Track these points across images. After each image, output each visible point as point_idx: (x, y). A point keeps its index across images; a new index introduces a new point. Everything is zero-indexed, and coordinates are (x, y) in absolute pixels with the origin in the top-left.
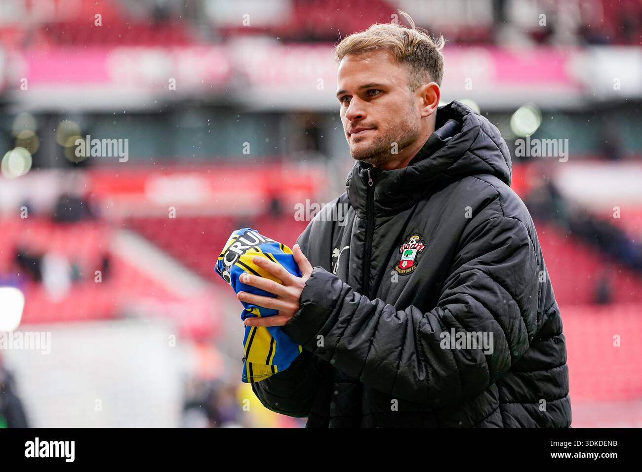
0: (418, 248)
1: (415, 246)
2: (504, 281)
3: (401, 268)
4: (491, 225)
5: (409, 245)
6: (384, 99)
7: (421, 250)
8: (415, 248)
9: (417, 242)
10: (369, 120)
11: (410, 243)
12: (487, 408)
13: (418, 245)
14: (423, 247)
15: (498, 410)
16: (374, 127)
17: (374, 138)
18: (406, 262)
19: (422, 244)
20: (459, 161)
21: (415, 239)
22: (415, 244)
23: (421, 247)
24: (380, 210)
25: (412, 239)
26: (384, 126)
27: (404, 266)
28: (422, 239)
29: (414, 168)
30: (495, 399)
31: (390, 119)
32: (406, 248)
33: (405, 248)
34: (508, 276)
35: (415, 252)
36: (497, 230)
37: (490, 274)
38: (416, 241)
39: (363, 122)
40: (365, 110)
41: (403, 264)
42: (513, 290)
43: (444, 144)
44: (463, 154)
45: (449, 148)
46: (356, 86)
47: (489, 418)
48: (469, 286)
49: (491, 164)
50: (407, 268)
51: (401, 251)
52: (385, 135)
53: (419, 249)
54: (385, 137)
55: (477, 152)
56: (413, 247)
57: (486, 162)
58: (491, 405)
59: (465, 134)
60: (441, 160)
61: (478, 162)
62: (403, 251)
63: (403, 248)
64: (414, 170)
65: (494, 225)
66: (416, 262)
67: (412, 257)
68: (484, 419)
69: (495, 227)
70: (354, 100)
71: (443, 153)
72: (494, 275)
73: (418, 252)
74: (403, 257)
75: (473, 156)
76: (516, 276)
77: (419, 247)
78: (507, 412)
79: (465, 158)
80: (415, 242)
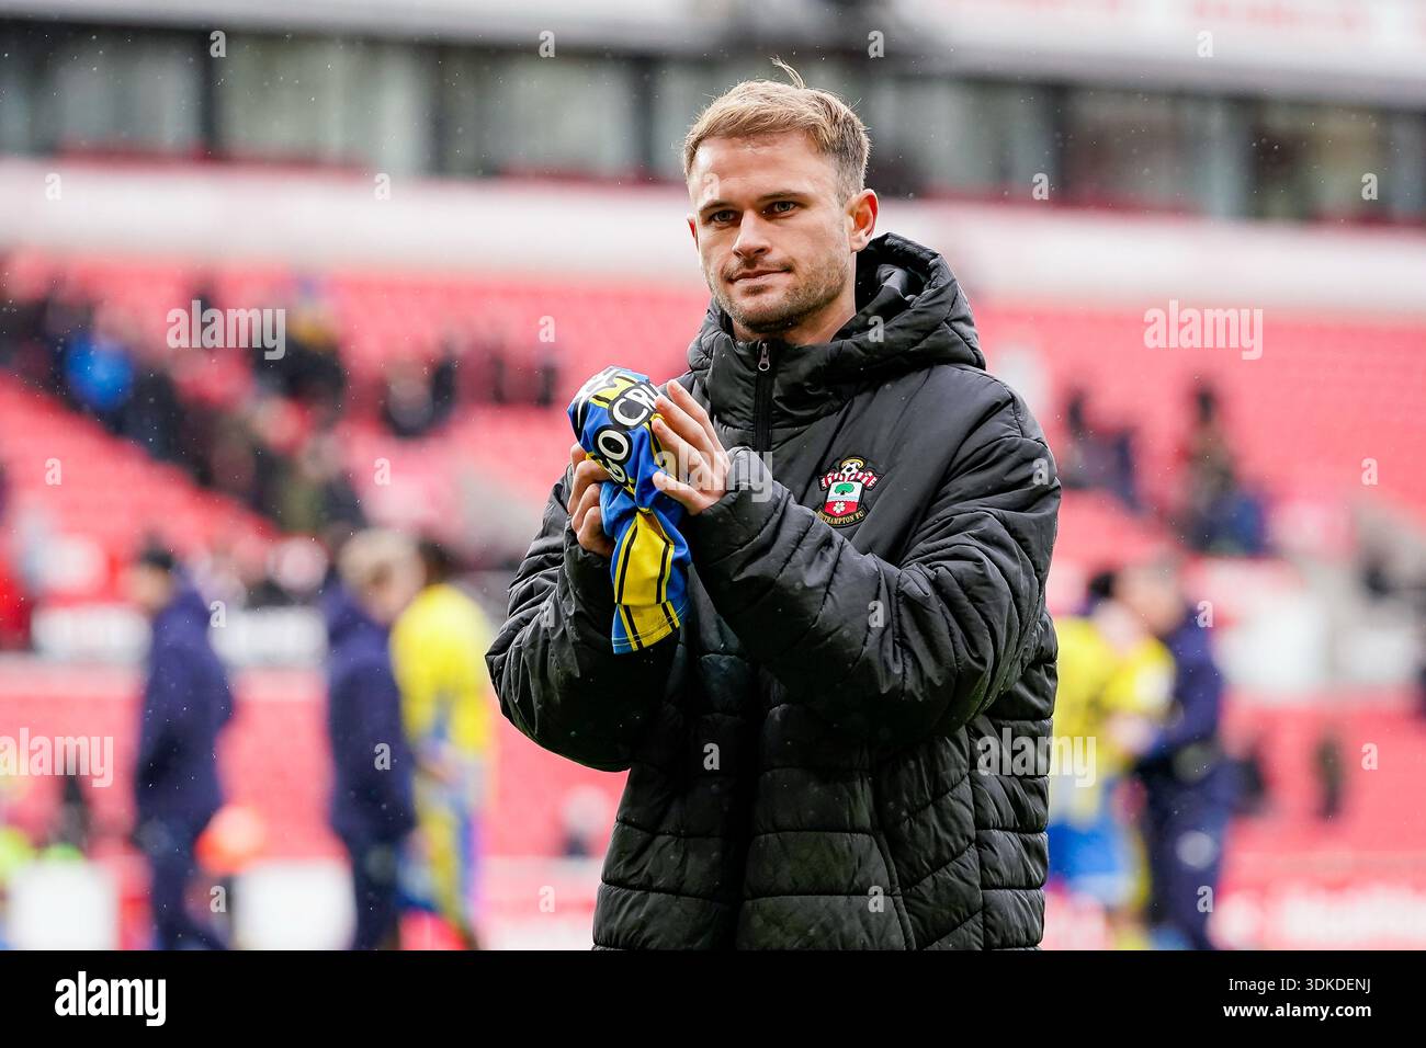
0: (864, 481)
1: (859, 477)
2: (1026, 540)
3: (833, 515)
4: (1005, 449)
5: (844, 475)
6: (803, 219)
7: (870, 484)
8: (859, 481)
9: (860, 470)
10: (775, 257)
11: (844, 471)
12: (954, 773)
13: (863, 477)
14: (875, 479)
15: (967, 779)
16: (788, 269)
17: (788, 288)
18: (842, 504)
19: (870, 474)
20: (930, 338)
21: (853, 466)
22: (857, 474)
23: (870, 479)
24: (784, 415)
25: (847, 464)
26: (804, 267)
27: (838, 512)
28: (869, 464)
29: (855, 343)
30: (965, 757)
31: (814, 255)
32: (838, 480)
33: (833, 481)
34: (1031, 531)
35: (858, 487)
36: (1014, 457)
37: (1005, 523)
38: (857, 467)
39: (769, 258)
40: (768, 239)
41: (835, 508)
42: (1037, 559)
43: (907, 305)
44: (937, 327)
45: (916, 313)
46: (754, 196)
47: (955, 791)
48: (974, 536)
49: (973, 349)
50: (843, 515)
51: (824, 485)
52: (804, 284)
53: (868, 482)
54: (805, 288)
55: (955, 324)
56: (853, 478)
57: (968, 344)
58: (959, 768)
59: (941, 291)
60: (902, 334)
61: (956, 343)
62: (829, 486)
63: (830, 480)
64: (854, 347)
65: (1012, 447)
66: (863, 504)
67: (854, 495)
68: (947, 792)
69: (1013, 451)
70: (749, 219)
71: (907, 322)
72: (1012, 527)
73: (864, 487)
74: (833, 496)
75: (951, 332)
76: (1044, 536)
77: (866, 479)
78: (980, 784)
79: (940, 334)
80: (855, 471)
